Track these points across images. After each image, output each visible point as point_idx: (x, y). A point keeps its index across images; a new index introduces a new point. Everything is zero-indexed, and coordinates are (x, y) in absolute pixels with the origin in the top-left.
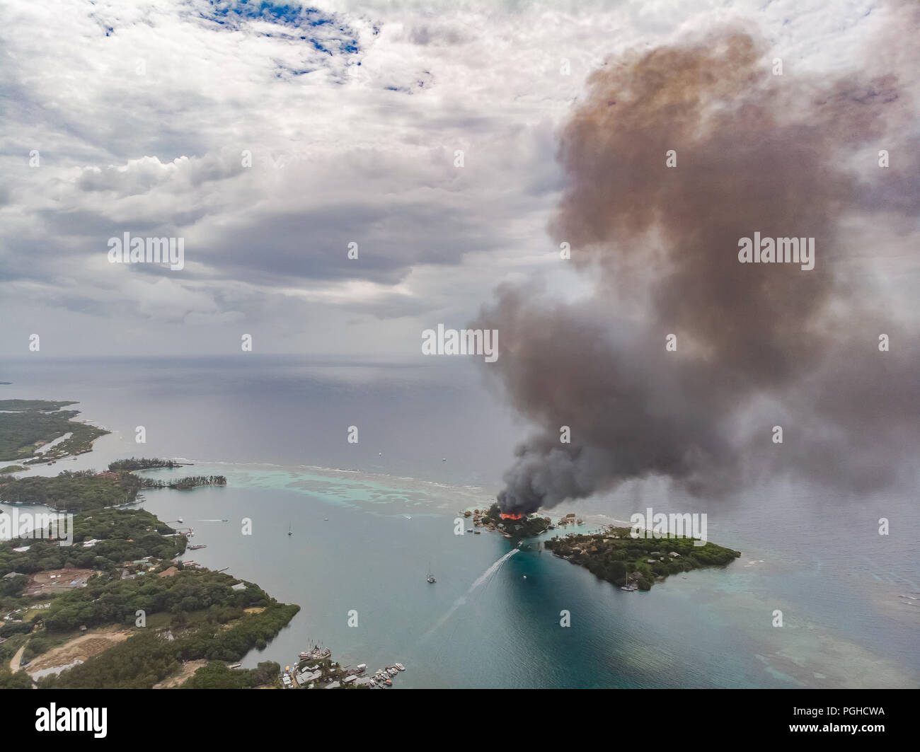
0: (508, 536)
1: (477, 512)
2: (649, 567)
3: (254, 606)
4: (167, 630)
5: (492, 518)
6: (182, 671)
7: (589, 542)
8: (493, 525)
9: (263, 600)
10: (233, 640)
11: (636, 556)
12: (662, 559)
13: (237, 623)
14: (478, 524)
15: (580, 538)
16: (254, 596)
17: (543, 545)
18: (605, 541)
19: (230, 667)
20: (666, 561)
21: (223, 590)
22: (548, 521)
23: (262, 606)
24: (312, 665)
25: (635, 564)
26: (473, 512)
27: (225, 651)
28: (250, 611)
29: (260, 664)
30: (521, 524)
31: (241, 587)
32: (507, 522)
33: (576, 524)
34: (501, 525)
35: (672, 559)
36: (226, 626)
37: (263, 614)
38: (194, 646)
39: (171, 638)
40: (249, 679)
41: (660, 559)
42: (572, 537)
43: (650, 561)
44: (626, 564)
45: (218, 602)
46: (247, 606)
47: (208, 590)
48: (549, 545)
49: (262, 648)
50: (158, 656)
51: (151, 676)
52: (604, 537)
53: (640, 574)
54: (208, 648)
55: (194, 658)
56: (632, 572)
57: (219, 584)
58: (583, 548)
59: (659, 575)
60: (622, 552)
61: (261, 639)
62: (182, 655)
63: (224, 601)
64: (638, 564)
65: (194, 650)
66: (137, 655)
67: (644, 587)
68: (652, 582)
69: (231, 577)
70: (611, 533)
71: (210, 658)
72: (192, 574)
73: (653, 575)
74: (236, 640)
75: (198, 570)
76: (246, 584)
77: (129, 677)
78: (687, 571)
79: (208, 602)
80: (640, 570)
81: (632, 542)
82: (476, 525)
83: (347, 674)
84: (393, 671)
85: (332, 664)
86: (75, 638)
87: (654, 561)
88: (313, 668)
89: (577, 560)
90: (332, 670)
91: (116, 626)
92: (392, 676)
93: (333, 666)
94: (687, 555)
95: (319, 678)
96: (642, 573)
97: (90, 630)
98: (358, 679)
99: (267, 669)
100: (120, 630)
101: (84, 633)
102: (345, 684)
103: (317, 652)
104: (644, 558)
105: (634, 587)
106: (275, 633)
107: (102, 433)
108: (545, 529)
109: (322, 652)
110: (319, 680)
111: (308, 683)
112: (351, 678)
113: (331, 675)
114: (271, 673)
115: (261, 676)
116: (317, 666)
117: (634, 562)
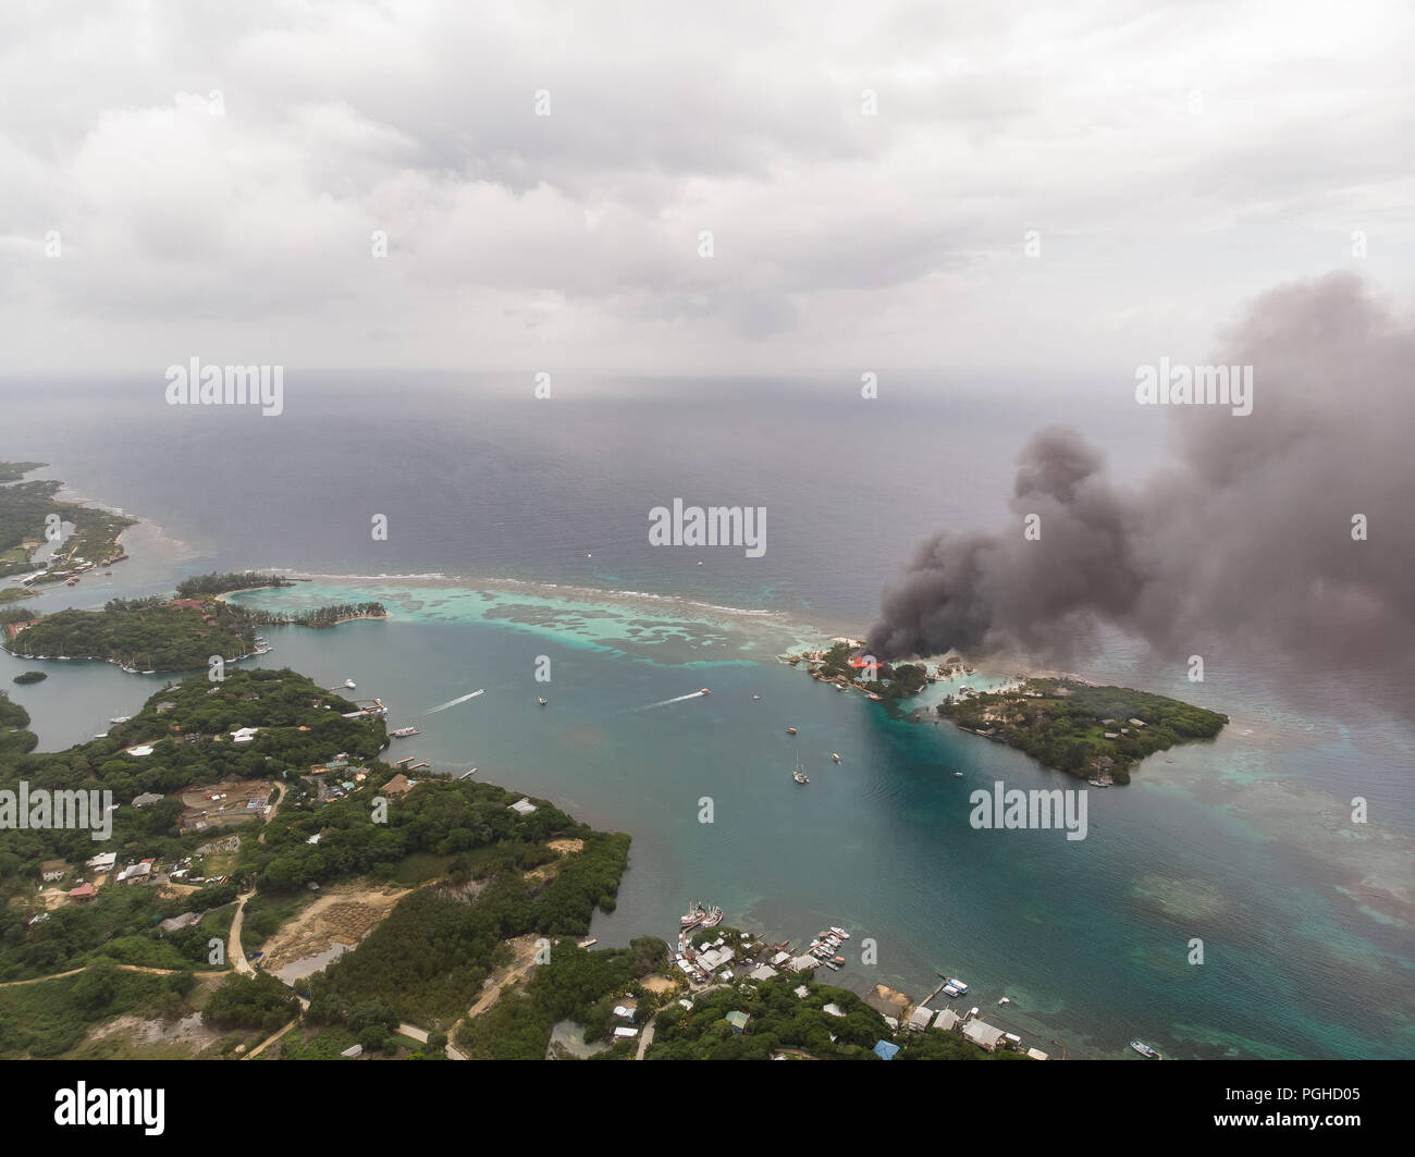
0: (875, 696)
1: (806, 656)
3: (559, 837)
5: (837, 666)
6: (515, 957)
7: (1000, 704)
8: (844, 678)
9: (571, 827)
11: (1083, 727)
12: (1124, 731)
13: (551, 868)
15: (986, 699)
16: (551, 823)
18: (1026, 702)
19: (582, 945)
20: (1132, 735)
21: (503, 813)
23: (572, 836)
24: (712, 939)
27: (566, 920)
28: (560, 846)
29: (633, 943)
30: (889, 677)
31: (523, 807)
33: (964, 674)
37: (584, 851)
38: (513, 915)
40: (631, 967)
41: (1121, 732)
43: (1107, 735)
44: (1078, 741)
45: (507, 837)
46: (549, 838)
47: (482, 815)
48: (946, 710)
49: (608, 909)
50: (469, 934)
51: (476, 968)
52: (1022, 696)
54: (538, 918)
55: (521, 933)
56: (1095, 755)
57: (490, 803)
58: (1001, 716)
59: (1131, 758)
60: (1064, 723)
61: (605, 896)
62: (501, 929)
63: (512, 832)
64: (1095, 741)
66: (436, 934)
67: (1121, 780)
68: (1128, 770)
69: (500, 789)
70: (1029, 689)
71: (550, 933)
74: (574, 902)
75: (436, 776)
76: (531, 800)
78: (1166, 749)
79: (490, 835)
80: (1103, 751)
82: (817, 678)
83: (766, 950)
84: (834, 941)
85: (743, 936)
86: (308, 904)
87: (1114, 735)
88: (716, 944)
89: (999, 735)
90: (748, 946)
91: (361, 880)
92: (837, 949)
93: (746, 940)
94: (1158, 724)
95: (732, 960)
96: (1110, 757)
97: (325, 889)
98: (795, 959)
99: (650, 951)
100: (372, 886)
101: (318, 895)
102: (777, 968)
103: (704, 914)
104: (1097, 730)
105: (1107, 780)
106: (619, 884)
107: (124, 524)
108: (924, 683)
109: (713, 915)
110: (734, 963)
111: (721, 969)
112: (781, 957)
113: (748, 953)
114: (657, 955)
115: (646, 962)
116: (721, 941)
117: (1083, 736)
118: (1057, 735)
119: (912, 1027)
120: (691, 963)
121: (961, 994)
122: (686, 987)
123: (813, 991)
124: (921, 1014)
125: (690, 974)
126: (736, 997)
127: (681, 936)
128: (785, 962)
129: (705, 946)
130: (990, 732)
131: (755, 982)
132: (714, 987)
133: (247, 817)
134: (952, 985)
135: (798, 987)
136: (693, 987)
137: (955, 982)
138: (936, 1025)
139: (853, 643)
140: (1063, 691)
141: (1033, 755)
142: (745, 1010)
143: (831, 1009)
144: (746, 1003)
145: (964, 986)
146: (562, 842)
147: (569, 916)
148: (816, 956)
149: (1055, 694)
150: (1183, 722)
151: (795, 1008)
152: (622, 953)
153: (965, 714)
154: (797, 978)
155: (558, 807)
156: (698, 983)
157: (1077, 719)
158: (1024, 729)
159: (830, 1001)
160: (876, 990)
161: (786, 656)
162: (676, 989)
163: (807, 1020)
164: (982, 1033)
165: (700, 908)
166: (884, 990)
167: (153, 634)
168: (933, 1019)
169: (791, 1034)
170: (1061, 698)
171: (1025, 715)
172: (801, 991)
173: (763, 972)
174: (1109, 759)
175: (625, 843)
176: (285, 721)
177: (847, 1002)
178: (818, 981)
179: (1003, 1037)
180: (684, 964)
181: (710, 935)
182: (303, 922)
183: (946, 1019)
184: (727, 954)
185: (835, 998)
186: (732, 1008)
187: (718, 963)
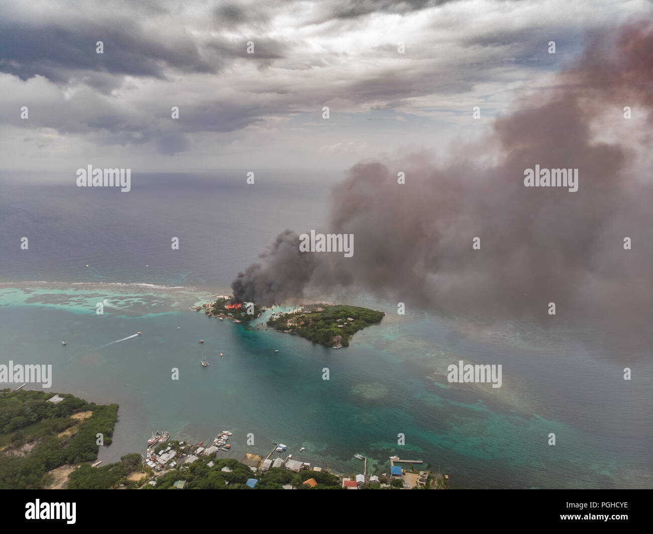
0: (238, 321)
1: (204, 306)
2: (341, 331)
3: (78, 412)
5: (220, 309)
7: (296, 318)
8: (223, 314)
9: (85, 405)
11: (329, 324)
12: (345, 323)
13: (75, 429)
15: (288, 316)
16: (73, 405)
18: (305, 316)
19: (94, 465)
20: (348, 325)
23: (85, 410)
24: (164, 448)
25: (332, 329)
27: (84, 454)
28: (78, 417)
29: (122, 459)
31: (56, 399)
32: (231, 310)
34: (229, 314)
35: (350, 323)
37: (93, 417)
40: (122, 471)
42: (282, 316)
43: (339, 326)
44: (327, 330)
45: (46, 417)
46: (72, 413)
47: (31, 408)
48: (271, 323)
49: (108, 443)
52: (303, 313)
54: (68, 456)
55: (57, 467)
57: (37, 401)
58: (294, 323)
59: (349, 334)
60: (321, 323)
62: (45, 466)
63: (49, 414)
64: (334, 330)
65: (52, 459)
67: (345, 345)
68: (348, 340)
69: (42, 392)
70: (305, 310)
71: (72, 463)
73: (346, 335)
76: (60, 395)
78: (362, 329)
79: (36, 417)
80: (337, 333)
82: (210, 316)
83: (192, 448)
84: (225, 437)
85: (180, 443)
87: (341, 326)
88: (167, 450)
89: (294, 331)
90: (183, 448)
92: (226, 441)
93: (182, 445)
94: (358, 319)
95: (176, 456)
96: (341, 335)
98: (207, 449)
99: (132, 460)
102: (198, 455)
103: (159, 437)
104: (335, 325)
105: (340, 346)
106: (113, 430)
108: (260, 312)
109: (164, 436)
110: (177, 457)
111: (170, 461)
112: (200, 450)
113: (183, 451)
114: (135, 463)
115: (131, 467)
116: (169, 448)
117: (329, 328)
118: (318, 328)
119: (263, 469)
120: (154, 462)
121: (284, 450)
122: (152, 474)
123: (217, 463)
124: (267, 462)
125: (154, 468)
126: (178, 474)
127: (148, 450)
128: (202, 452)
129: (161, 453)
130: (290, 331)
131: (187, 465)
132: (167, 471)
134: (280, 447)
135: (209, 462)
136: (156, 474)
137: (281, 445)
138: (273, 466)
139: (227, 298)
140: (320, 309)
141: (309, 339)
142: (183, 479)
143: (225, 470)
144: (184, 476)
145: (285, 446)
146: (80, 414)
147: (86, 452)
148: (217, 446)
149: (316, 311)
150: (368, 317)
151: (208, 473)
152: (117, 465)
153: (278, 324)
154: (208, 458)
155: (76, 396)
156: (158, 471)
157: (326, 321)
158: (305, 328)
159: (224, 466)
160: (246, 456)
161: (195, 307)
162: (147, 476)
163: (214, 477)
164: (293, 465)
165: (157, 434)
166: (249, 455)
168: (272, 464)
169: (206, 486)
170: (320, 312)
171: (305, 322)
172: (211, 464)
173: (191, 459)
174: (340, 337)
175: (116, 408)
177: (233, 465)
178: (218, 458)
179: (303, 465)
180: (151, 464)
181: (163, 446)
183: (278, 462)
184: (173, 454)
185: (227, 464)
186: (176, 480)
187: (168, 459)
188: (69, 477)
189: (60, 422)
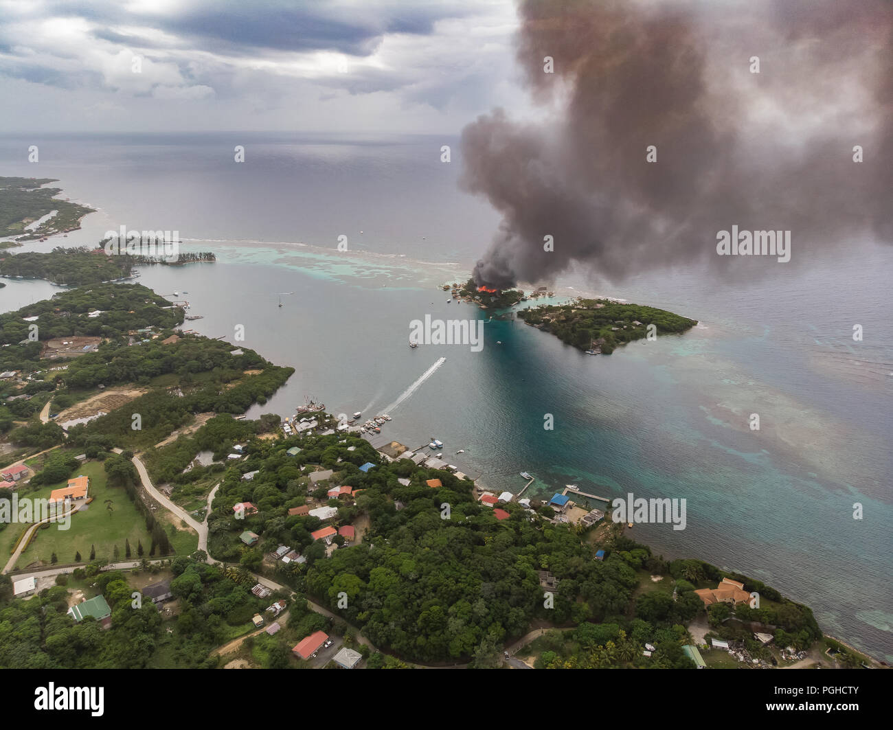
0: (483, 307)
1: (455, 286)
2: (612, 334)
3: (253, 368)
4: (177, 388)
5: (469, 291)
6: (195, 422)
7: (558, 312)
8: (469, 297)
9: (260, 364)
10: (236, 397)
11: (600, 324)
12: (625, 327)
13: (239, 383)
14: (456, 296)
15: (550, 309)
16: (251, 360)
17: (516, 316)
18: (573, 311)
19: (237, 418)
20: (630, 329)
21: (223, 355)
22: (521, 294)
23: (259, 368)
25: (600, 331)
26: (451, 285)
27: (231, 405)
28: (250, 372)
29: (262, 417)
30: (496, 297)
31: (239, 352)
32: (483, 295)
33: (547, 297)
34: (477, 297)
35: (634, 327)
36: (229, 385)
37: (261, 375)
38: (202, 401)
39: (181, 394)
41: (623, 327)
42: (542, 307)
43: (613, 329)
44: (591, 331)
45: (219, 365)
46: (246, 368)
47: (209, 355)
49: (262, 403)
50: (172, 409)
51: (168, 425)
52: (573, 308)
53: (603, 340)
54: (215, 403)
55: (204, 411)
56: (596, 338)
57: (218, 350)
58: (553, 318)
59: (622, 341)
60: (588, 321)
61: (263, 396)
62: (193, 408)
63: (224, 364)
64: (603, 332)
65: (203, 404)
66: (153, 409)
67: (607, 352)
68: (614, 347)
69: (229, 344)
70: (579, 304)
71: (217, 411)
72: (192, 341)
73: (616, 341)
74: (241, 397)
75: (197, 337)
76: (243, 350)
77: (148, 426)
79: (210, 365)
80: (604, 336)
81: (598, 312)
83: (337, 422)
84: (381, 421)
85: (327, 416)
86: (95, 395)
87: (617, 329)
88: (310, 419)
89: (546, 327)
90: (327, 421)
91: (131, 385)
93: (328, 418)
95: (315, 427)
96: (605, 339)
97: (108, 388)
98: (351, 428)
99: (270, 421)
100: (135, 388)
101: (103, 390)
103: (312, 406)
105: (596, 351)
106: (274, 391)
107: (87, 211)
109: (317, 407)
111: (307, 430)
113: (326, 424)
114: (273, 423)
115: (265, 426)
116: (313, 418)
117: (599, 329)
120: (291, 428)
121: (439, 447)
123: (349, 441)
124: (407, 455)
125: (288, 433)
127: (293, 416)
128: (344, 429)
129: (301, 421)
130: (541, 325)
131: (321, 436)
133: (81, 354)
135: (343, 439)
137: (437, 441)
138: (412, 460)
140: (600, 306)
141: (560, 338)
142: (302, 447)
143: (351, 448)
146: (254, 371)
147: (233, 403)
149: (595, 307)
150: (666, 323)
152: (256, 422)
154: (345, 436)
155: (257, 354)
157: (599, 320)
158: (562, 324)
160: (391, 444)
164: (434, 463)
165: (311, 404)
166: (395, 444)
167: (70, 265)
168: (412, 456)
169: (314, 456)
170: (597, 309)
171: (568, 317)
172: (343, 442)
173: (328, 432)
176: (122, 308)
177: (360, 445)
179: (447, 466)
180: (287, 428)
181: (309, 415)
182: (88, 402)
183: (419, 457)
184: (315, 424)
186: (294, 446)
187: (306, 428)
188: (206, 422)
189: (228, 373)
